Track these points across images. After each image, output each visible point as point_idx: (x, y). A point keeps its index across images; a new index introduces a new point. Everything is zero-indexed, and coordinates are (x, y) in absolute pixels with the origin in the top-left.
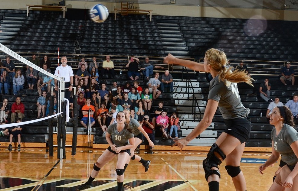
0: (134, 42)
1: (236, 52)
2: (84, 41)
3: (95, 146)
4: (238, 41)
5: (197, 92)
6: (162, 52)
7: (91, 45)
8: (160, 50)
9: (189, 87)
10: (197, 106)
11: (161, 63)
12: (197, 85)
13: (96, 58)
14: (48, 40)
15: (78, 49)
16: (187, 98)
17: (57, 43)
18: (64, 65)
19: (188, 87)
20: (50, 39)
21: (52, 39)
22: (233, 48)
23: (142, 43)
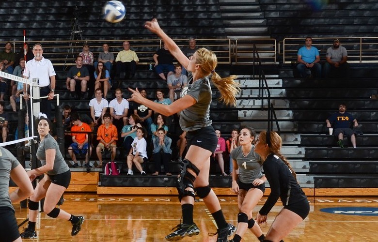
0: (173, 16)
1: (352, 24)
2: (90, 19)
3: (102, 190)
4: (356, 5)
5: (279, 96)
6: (220, 30)
7: (101, 24)
8: (217, 27)
9: (263, 88)
10: (274, 121)
11: (218, 48)
12: (278, 83)
13: (108, 46)
14: (32, 19)
15: (78, 32)
16: (260, 107)
17: (46, 24)
18: (38, 58)
19: (261, 88)
20: (35, 17)
21: (38, 18)
22: (347, 17)
23: (187, 16)
